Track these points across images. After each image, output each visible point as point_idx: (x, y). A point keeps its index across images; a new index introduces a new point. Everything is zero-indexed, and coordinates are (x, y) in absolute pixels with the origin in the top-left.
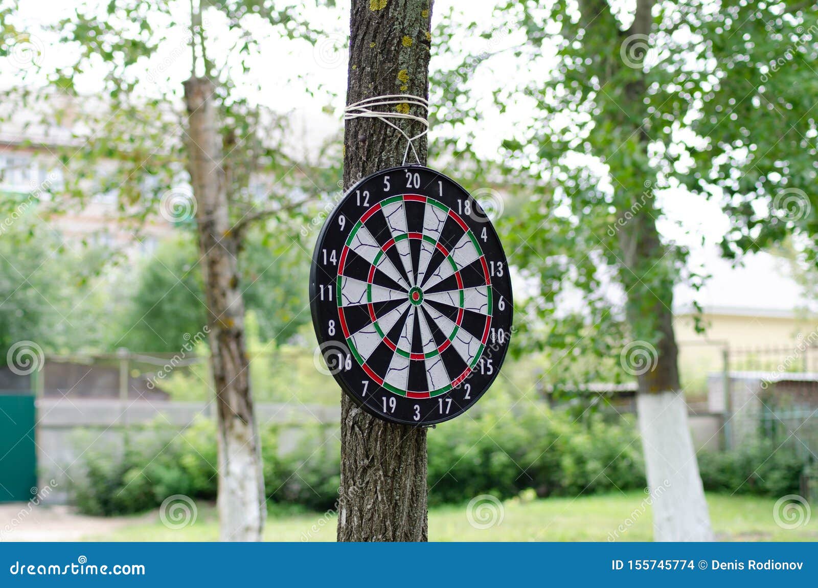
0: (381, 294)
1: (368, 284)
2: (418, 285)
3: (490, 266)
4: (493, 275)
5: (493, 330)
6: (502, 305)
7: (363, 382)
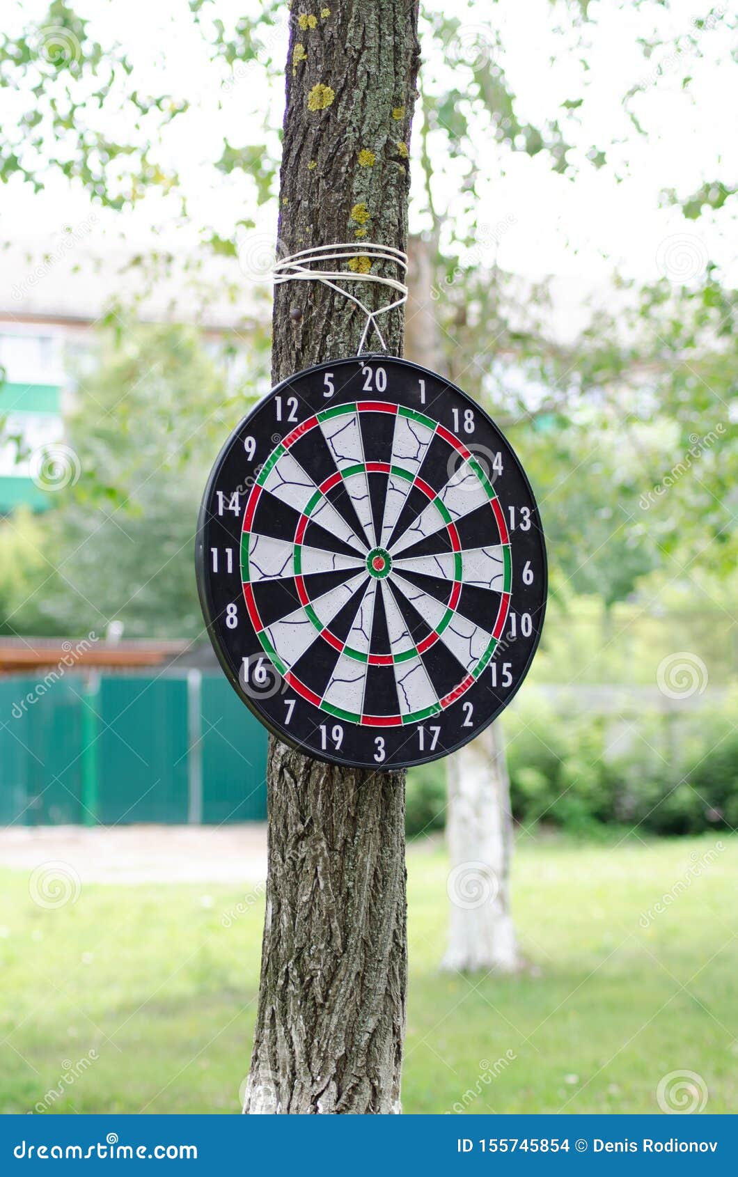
0: (317, 561)
1: (295, 546)
2: (383, 546)
3: (508, 513)
4: (513, 527)
5: (513, 615)
6: (528, 576)
7: (287, 702)
